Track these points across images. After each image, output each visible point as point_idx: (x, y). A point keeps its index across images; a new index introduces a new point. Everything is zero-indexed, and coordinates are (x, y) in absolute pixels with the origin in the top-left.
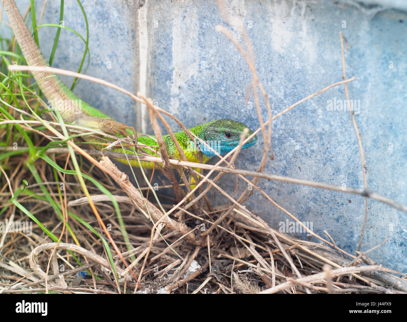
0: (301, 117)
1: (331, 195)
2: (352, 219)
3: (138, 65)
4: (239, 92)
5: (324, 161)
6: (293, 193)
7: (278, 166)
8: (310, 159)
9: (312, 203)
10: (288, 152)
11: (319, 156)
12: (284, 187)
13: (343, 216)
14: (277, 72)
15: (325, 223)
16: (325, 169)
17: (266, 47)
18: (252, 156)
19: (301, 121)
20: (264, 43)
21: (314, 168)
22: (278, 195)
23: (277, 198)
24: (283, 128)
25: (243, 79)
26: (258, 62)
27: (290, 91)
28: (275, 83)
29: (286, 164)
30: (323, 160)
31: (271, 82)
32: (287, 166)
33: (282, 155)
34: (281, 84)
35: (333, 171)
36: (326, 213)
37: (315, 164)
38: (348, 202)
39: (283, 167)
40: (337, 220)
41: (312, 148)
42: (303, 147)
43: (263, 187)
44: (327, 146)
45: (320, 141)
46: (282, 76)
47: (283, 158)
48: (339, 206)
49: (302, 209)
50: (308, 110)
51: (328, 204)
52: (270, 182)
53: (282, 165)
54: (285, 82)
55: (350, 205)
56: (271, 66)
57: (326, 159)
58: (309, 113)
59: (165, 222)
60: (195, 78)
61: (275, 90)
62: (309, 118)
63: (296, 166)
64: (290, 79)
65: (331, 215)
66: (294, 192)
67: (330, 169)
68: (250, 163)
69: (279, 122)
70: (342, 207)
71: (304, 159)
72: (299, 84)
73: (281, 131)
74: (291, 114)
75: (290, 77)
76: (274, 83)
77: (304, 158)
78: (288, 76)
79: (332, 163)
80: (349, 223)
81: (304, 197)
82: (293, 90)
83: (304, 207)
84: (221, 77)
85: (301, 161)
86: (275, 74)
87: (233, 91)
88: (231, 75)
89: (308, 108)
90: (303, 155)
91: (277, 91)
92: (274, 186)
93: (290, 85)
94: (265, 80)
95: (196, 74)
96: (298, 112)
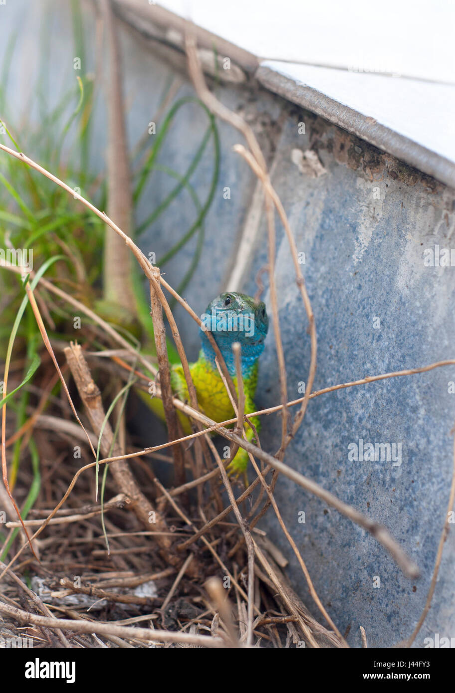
0: (395, 415)
1: (394, 568)
2: (408, 623)
3: (232, 267)
4: (334, 347)
5: (403, 503)
6: (347, 547)
7: (344, 492)
8: (386, 493)
9: (366, 572)
10: (362, 472)
11: (398, 491)
12: (339, 532)
13: (398, 613)
14: (389, 327)
15: (372, 618)
16: (400, 518)
17: (388, 280)
18: (317, 463)
19: (394, 421)
20: (388, 273)
21: (387, 513)
22: (329, 543)
23: (326, 548)
24: (369, 426)
25: (346, 327)
26: (372, 303)
27: (396, 365)
28: (382, 344)
29: (354, 492)
30: (401, 501)
31: (377, 341)
32: (354, 496)
33: (354, 475)
34: (388, 348)
35: (408, 525)
36: (379, 599)
37: (390, 504)
38: (412, 589)
39: (350, 495)
40: (389, 618)
41: (394, 474)
42: (383, 468)
43: (315, 523)
44: (413, 477)
45: (408, 464)
46: (393, 336)
47: (353, 479)
48: (398, 592)
49: (350, 581)
50: (408, 404)
51: (386, 583)
52: (326, 517)
53: (348, 491)
54: (393, 347)
55: (413, 595)
56: (385, 313)
57: (406, 500)
58: (408, 412)
59: (129, 494)
60: (290, 307)
61: (377, 358)
62: (405, 419)
63: (365, 499)
64: (402, 343)
65: (383, 606)
66: (349, 547)
67: (406, 520)
68: (311, 476)
69: (367, 415)
70: (401, 596)
71: (378, 490)
72: (410, 355)
73: (364, 431)
74: (385, 405)
75: (402, 341)
76: (380, 345)
77: (379, 487)
78: (401, 338)
79: (411, 510)
80: (402, 629)
81: (359, 559)
82: (399, 364)
83: (353, 577)
84: (321, 315)
85: (374, 493)
86: (385, 330)
87: (328, 343)
88: (334, 315)
89: (410, 401)
90: (379, 483)
91: (379, 359)
92: (329, 525)
93: (398, 355)
94: (371, 336)
95: (294, 303)
96: (394, 405)
